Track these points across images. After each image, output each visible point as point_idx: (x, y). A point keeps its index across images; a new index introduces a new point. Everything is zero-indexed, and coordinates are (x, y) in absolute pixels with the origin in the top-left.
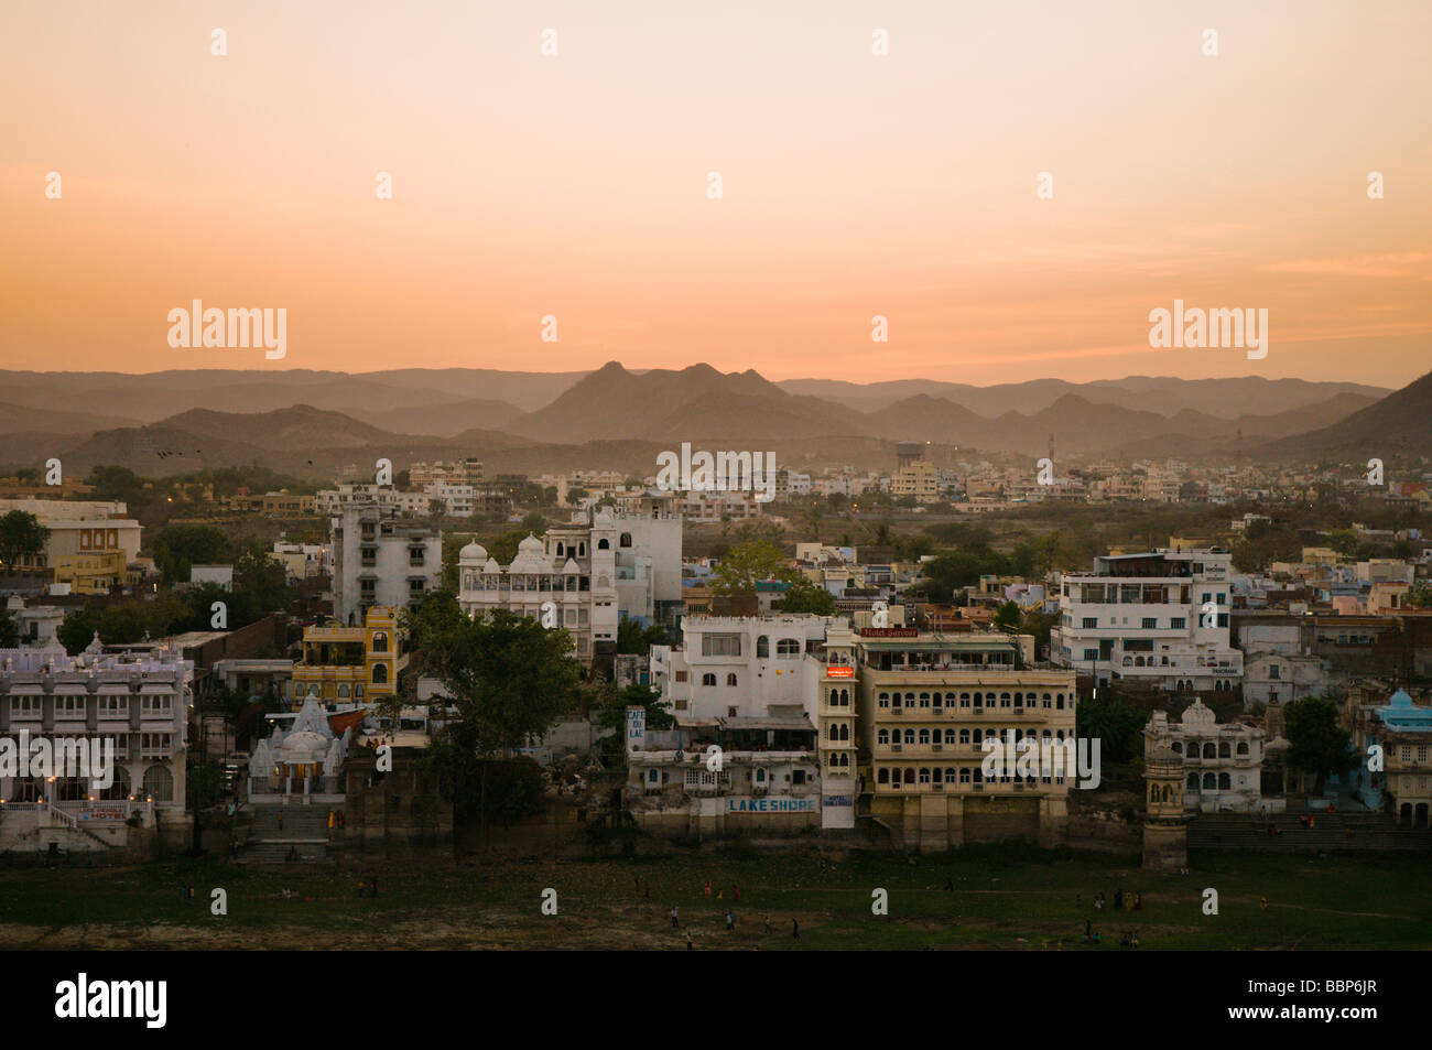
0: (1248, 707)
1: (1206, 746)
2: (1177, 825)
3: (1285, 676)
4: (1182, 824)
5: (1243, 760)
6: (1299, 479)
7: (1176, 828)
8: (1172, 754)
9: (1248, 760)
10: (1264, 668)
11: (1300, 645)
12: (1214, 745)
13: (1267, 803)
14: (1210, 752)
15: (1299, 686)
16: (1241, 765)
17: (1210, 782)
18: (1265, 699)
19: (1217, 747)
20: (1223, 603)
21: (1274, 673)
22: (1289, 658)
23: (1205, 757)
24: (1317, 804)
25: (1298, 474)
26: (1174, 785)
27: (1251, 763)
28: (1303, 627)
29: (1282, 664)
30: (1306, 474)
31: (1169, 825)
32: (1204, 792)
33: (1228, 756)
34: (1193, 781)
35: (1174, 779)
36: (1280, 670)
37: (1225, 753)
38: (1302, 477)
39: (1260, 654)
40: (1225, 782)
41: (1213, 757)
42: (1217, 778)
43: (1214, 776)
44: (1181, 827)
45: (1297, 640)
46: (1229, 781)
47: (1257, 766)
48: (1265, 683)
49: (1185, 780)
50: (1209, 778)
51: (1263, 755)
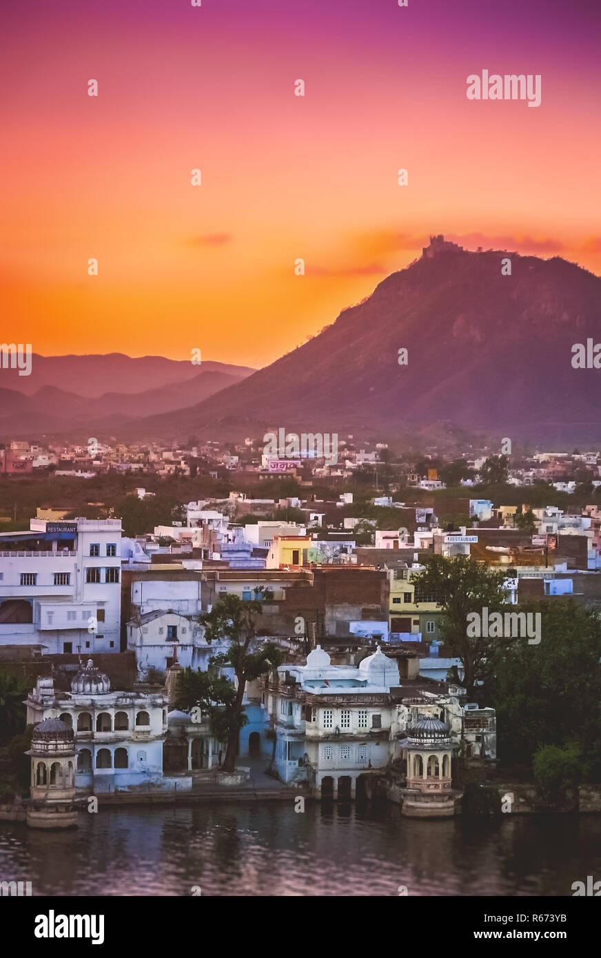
0: (142, 676)
1: (100, 716)
2: (67, 811)
3: (184, 638)
4: (73, 810)
5: (143, 732)
6: (167, 455)
7: (66, 815)
8: (62, 727)
9: (149, 732)
10: (161, 629)
11: (200, 603)
12: (109, 716)
13: (171, 781)
14: (104, 725)
15: (199, 649)
16: (141, 737)
17: (104, 758)
18: (161, 665)
19: (113, 718)
20: (114, 554)
21: (173, 633)
22: (189, 618)
23: (99, 730)
24: (229, 781)
25: (165, 451)
26: (63, 762)
27: (153, 734)
28: (203, 583)
29: (182, 624)
30: (175, 450)
31: (57, 812)
32: (97, 772)
33: (126, 728)
34: (85, 758)
35: (62, 756)
36: (179, 630)
37: (122, 724)
38: (171, 453)
39: (156, 614)
40: (122, 759)
41: (108, 729)
42: (113, 755)
43: (108, 752)
44: (72, 814)
45: (197, 597)
46: (127, 757)
47: (158, 738)
48: (162, 646)
49: (77, 756)
50: (104, 754)
51: (166, 726)
